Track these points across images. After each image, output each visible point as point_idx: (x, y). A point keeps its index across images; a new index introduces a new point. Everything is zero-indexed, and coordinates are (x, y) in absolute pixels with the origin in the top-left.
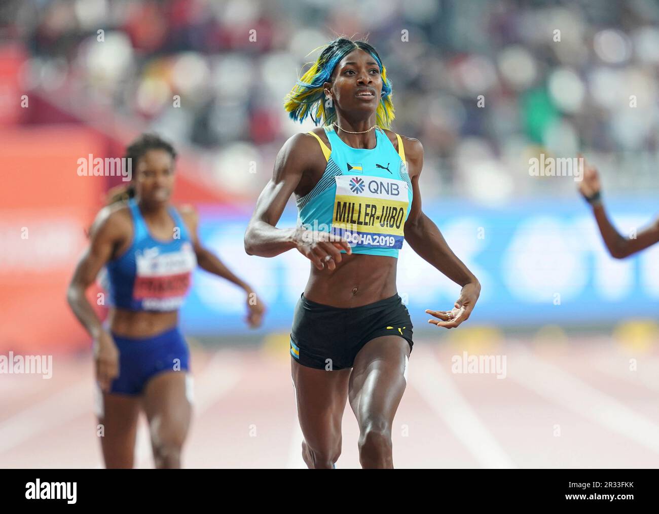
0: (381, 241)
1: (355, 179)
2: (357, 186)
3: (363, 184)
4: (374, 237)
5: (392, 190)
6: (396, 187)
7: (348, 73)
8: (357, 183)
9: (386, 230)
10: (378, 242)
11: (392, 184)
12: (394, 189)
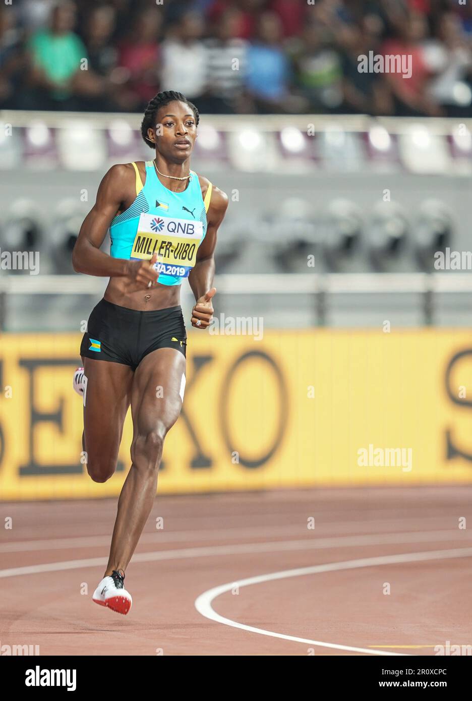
0: (172, 271)
1: (157, 219)
2: (158, 225)
3: (163, 224)
4: (168, 267)
5: (188, 229)
6: (191, 227)
7: (168, 125)
8: (158, 223)
9: (179, 262)
10: (171, 272)
11: (188, 225)
12: (190, 229)
